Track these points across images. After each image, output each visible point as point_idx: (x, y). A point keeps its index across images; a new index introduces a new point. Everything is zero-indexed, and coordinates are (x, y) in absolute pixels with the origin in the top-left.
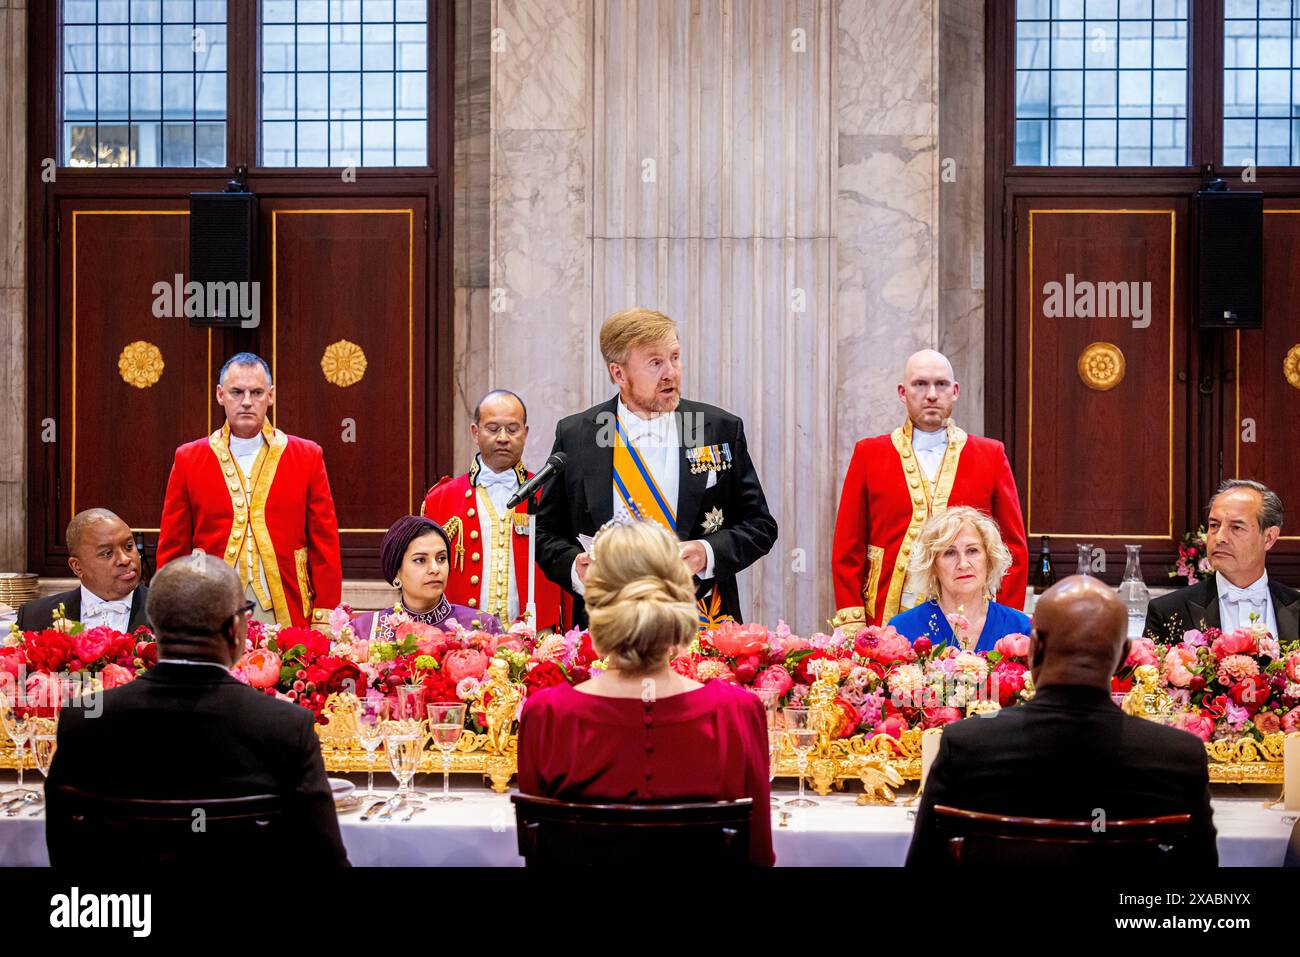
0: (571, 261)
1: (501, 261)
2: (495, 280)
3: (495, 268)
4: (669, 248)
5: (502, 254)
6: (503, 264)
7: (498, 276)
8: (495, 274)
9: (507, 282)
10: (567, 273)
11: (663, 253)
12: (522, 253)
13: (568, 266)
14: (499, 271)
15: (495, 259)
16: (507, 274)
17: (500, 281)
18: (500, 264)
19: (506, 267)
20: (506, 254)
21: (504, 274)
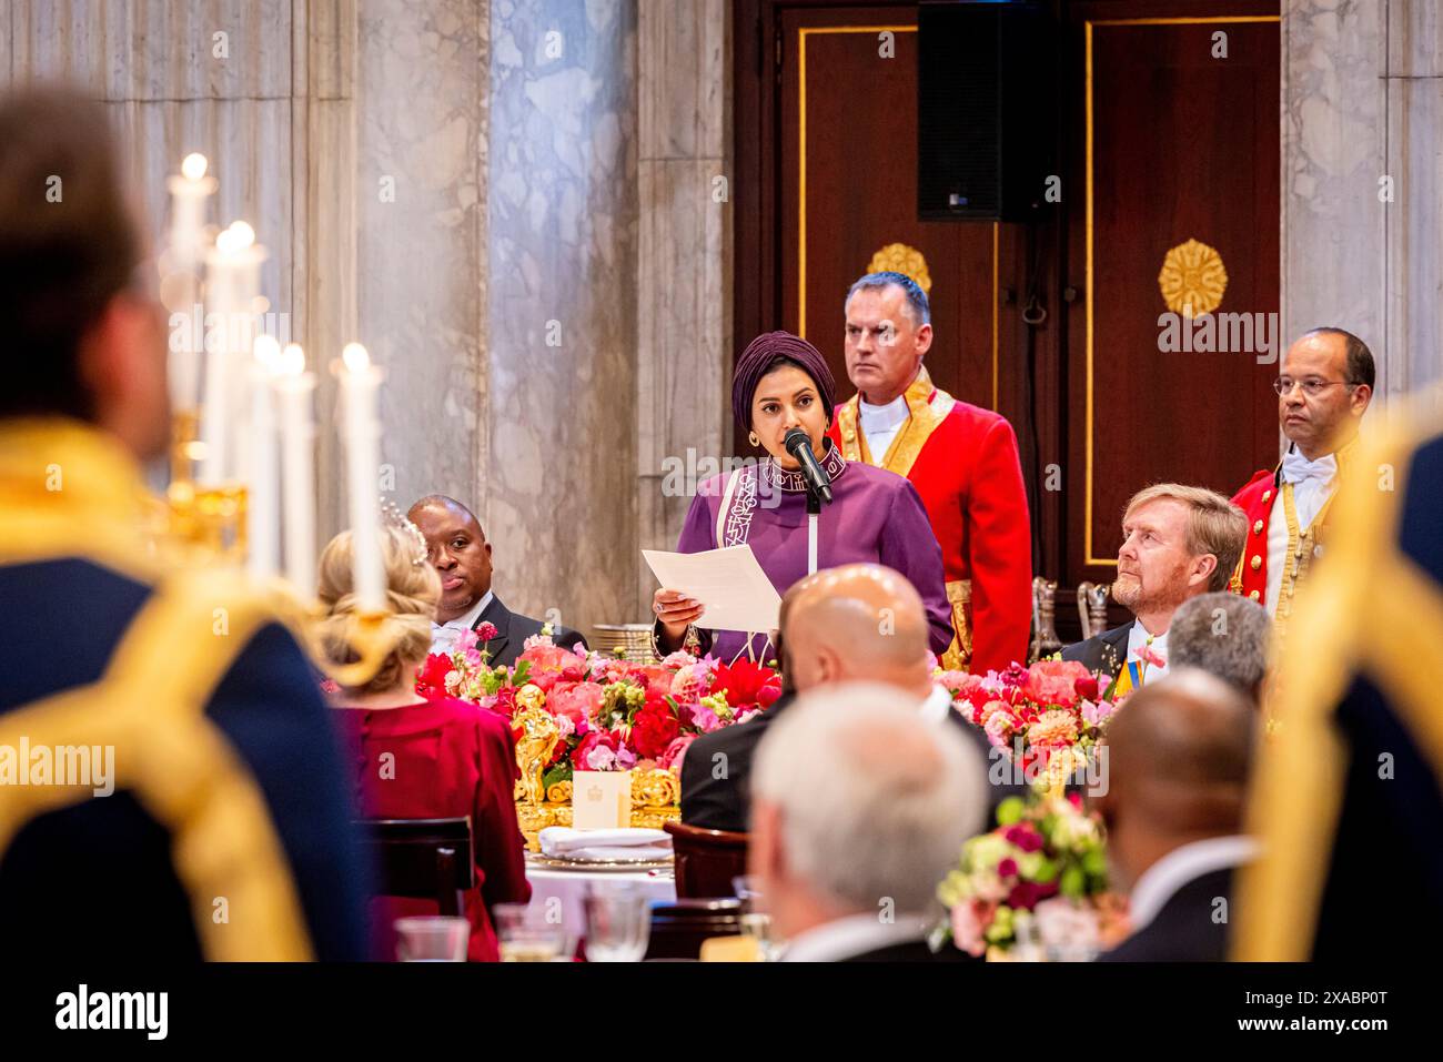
1: (1296, 113)
2: (1288, 145)
3: (1288, 126)
5: (1297, 103)
6: (1297, 119)
7: (1291, 138)
8: (1287, 135)
9: (1303, 146)
12: (1327, 100)
14: (1293, 131)
15: (1287, 111)
16: (1303, 135)
17: (1293, 148)
18: (1293, 119)
19: (1302, 123)
20: (1302, 102)
21: (1299, 135)
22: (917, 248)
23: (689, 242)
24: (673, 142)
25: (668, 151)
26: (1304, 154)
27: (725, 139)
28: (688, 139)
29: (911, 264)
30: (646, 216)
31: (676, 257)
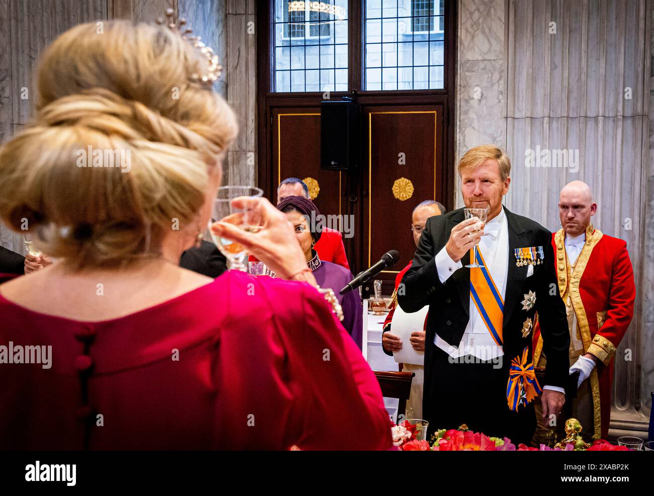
0: (500, 132)
1: (463, 133)
2: (459, 143)
3: (460, 137)
4: (550, 123)
5: (464, 129)
6: (463, 135)
7: (461, 141)
8: (459, 140)
10: (497, 139)
11: (546, 126)
12: (474, 128)
13: (498, 136)
14: (462, 138)
15: (460, 132)
16: (466, 139)
17: (462, 144)
18: (462, 134)
19: (465, 136)
20: (465, 129)
21: (464, 140)
22: (315, 179)
23: (244, 175)
24: (239, 146)
25: (237, 149)
26: (465, 146)
27: (255, 146)
28: (244, 146)
29: (314, 184)
30: (231, 167)
31: (240, 180)
